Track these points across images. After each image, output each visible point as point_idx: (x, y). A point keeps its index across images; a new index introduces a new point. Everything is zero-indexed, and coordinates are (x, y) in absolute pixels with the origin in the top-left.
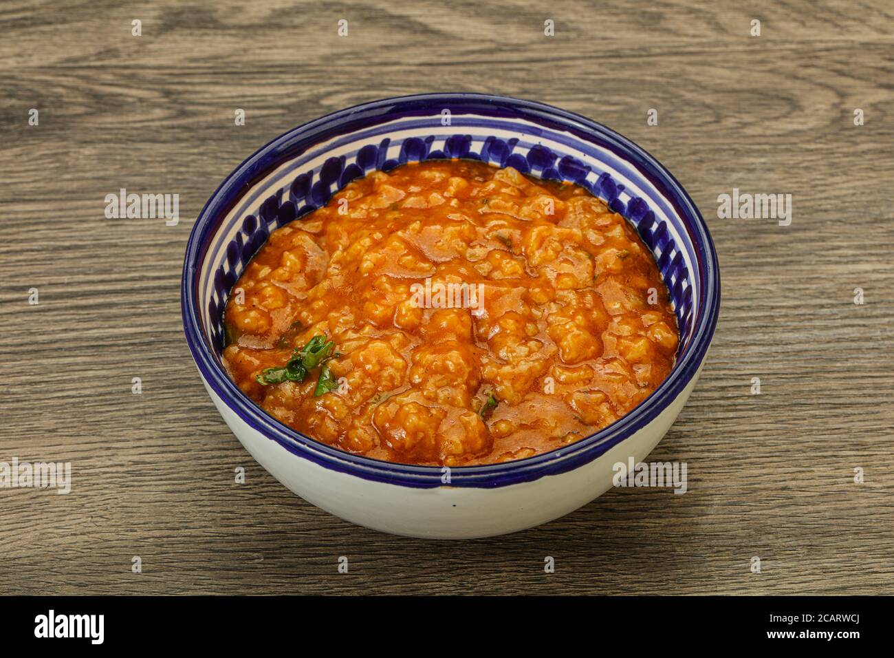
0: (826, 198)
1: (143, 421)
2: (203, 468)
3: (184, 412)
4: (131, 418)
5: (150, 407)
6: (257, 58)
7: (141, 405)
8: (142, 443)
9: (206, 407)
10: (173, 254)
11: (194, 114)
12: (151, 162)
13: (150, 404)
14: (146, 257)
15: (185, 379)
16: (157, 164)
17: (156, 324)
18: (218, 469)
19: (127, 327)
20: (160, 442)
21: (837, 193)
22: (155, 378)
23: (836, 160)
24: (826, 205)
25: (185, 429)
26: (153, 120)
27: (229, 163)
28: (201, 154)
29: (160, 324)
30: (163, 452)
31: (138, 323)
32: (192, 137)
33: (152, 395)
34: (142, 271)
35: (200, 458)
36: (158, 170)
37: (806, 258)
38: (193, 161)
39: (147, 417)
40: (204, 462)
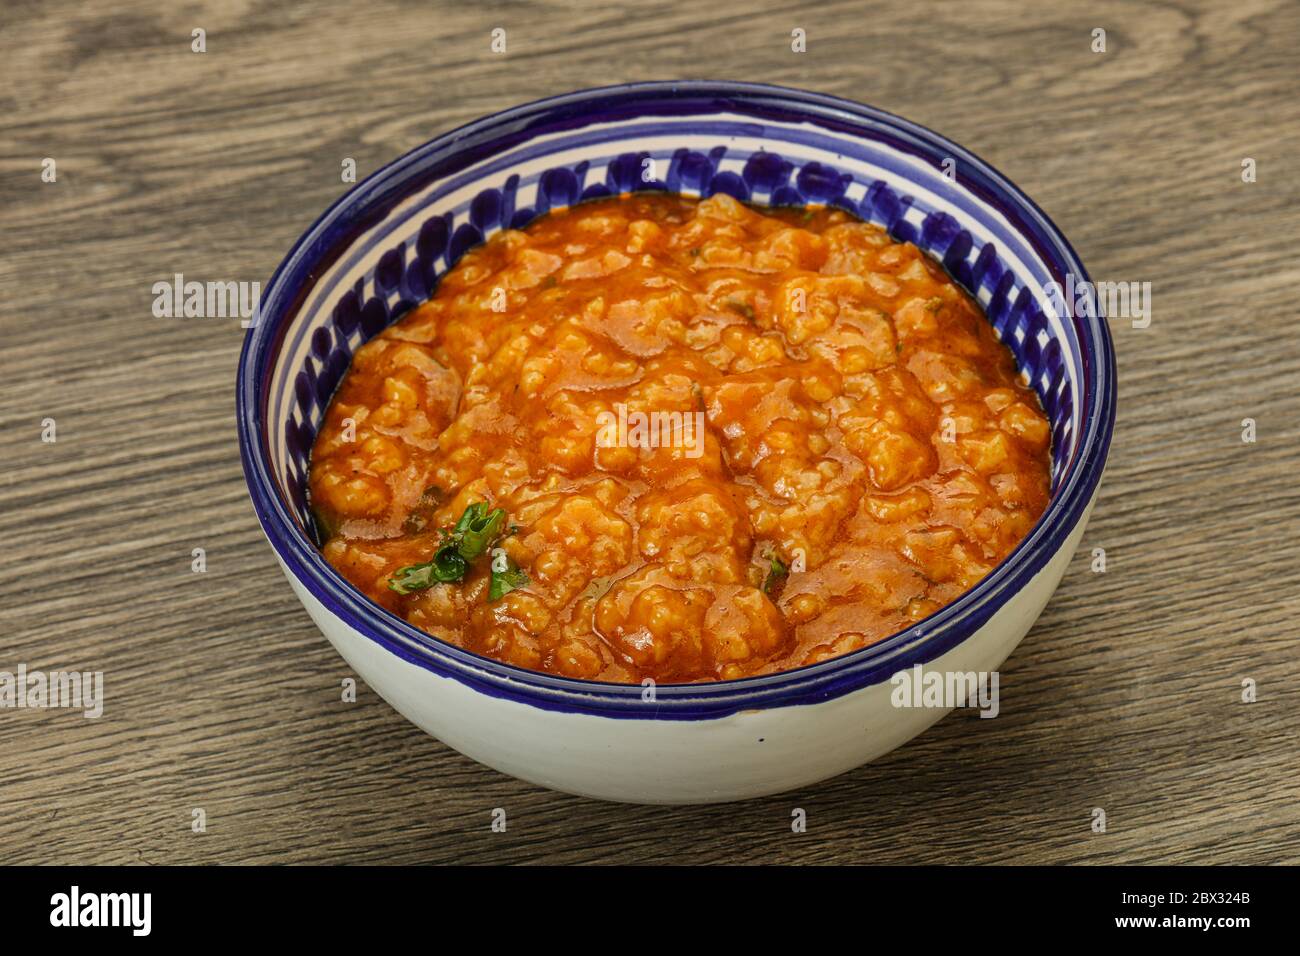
0: (1205, 179)
1: (189, 688)
2: (304, 747)
3: (252, 663)
4: (167, 686)
5: (195, 664)
6: (242, 82)
7: (181, 662)
8: (195, 722)
9: (287, 650)
10: (177, 414)
11: (162, 185)
12: (107, 271)
13: (194, 657)
14: (133, 425)
15: (242, 610)
16: (117, 275)
17: (174, 529)
18: (329, 746)
19: (129, 539)
20: (224, 717)
21: (1219, 168)
22: (192, 616)
23: (1206, 117)
24: (1206, 189)
25: (261, 689)
26: (95, 204)
27: (236, 257)
28: (186, 248)
29: (181, 529)
30: (233, 732)
31: (145, 531)
32: (166, 223)
33: (194, 643)
34: (132, 447)
35: (295, 733)
36: (121, 283)
37: (1195, 275)
38: (177, 261)
39: (195, 679)
40: (304, 738)
